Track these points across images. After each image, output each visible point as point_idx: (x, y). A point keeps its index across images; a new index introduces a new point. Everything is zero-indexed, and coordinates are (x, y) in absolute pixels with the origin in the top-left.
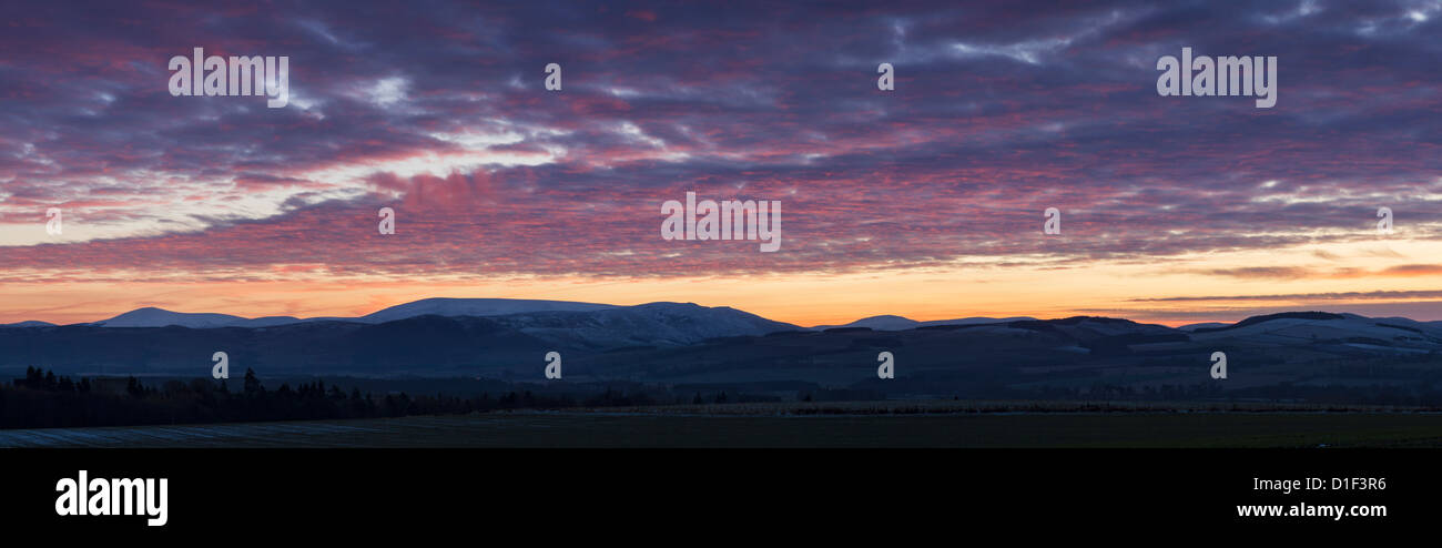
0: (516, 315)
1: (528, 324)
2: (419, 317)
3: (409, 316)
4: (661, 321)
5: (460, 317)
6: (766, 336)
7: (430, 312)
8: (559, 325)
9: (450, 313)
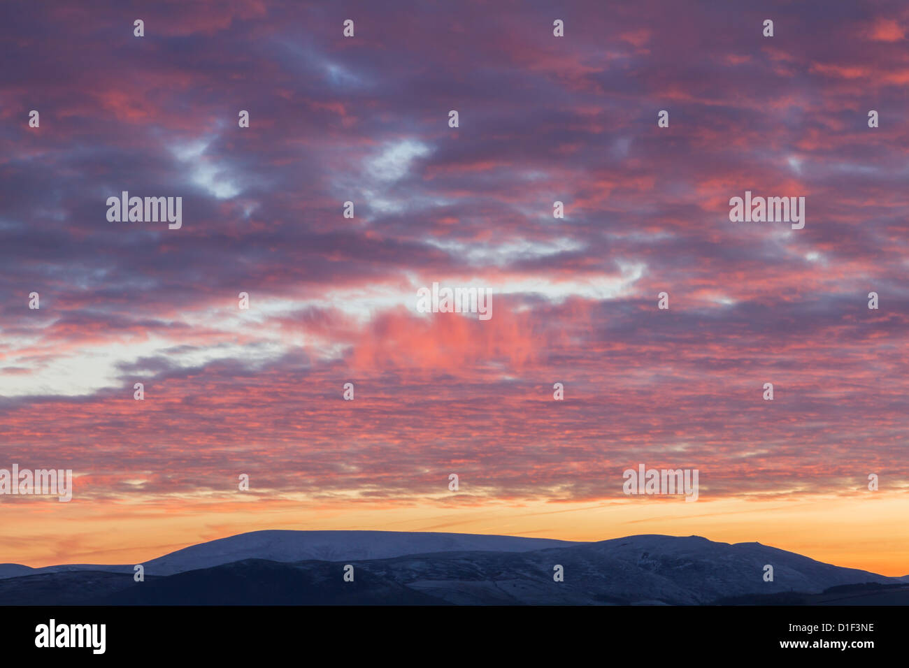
0: (401, 559)
1: (423, 575)
2: (238, 564)
3: (220, 562)
4: (646, 567)
5: (304, 563)
6: (826, 592)
7: (255, 556)
8: (473, 576)
9: (291, 556)
